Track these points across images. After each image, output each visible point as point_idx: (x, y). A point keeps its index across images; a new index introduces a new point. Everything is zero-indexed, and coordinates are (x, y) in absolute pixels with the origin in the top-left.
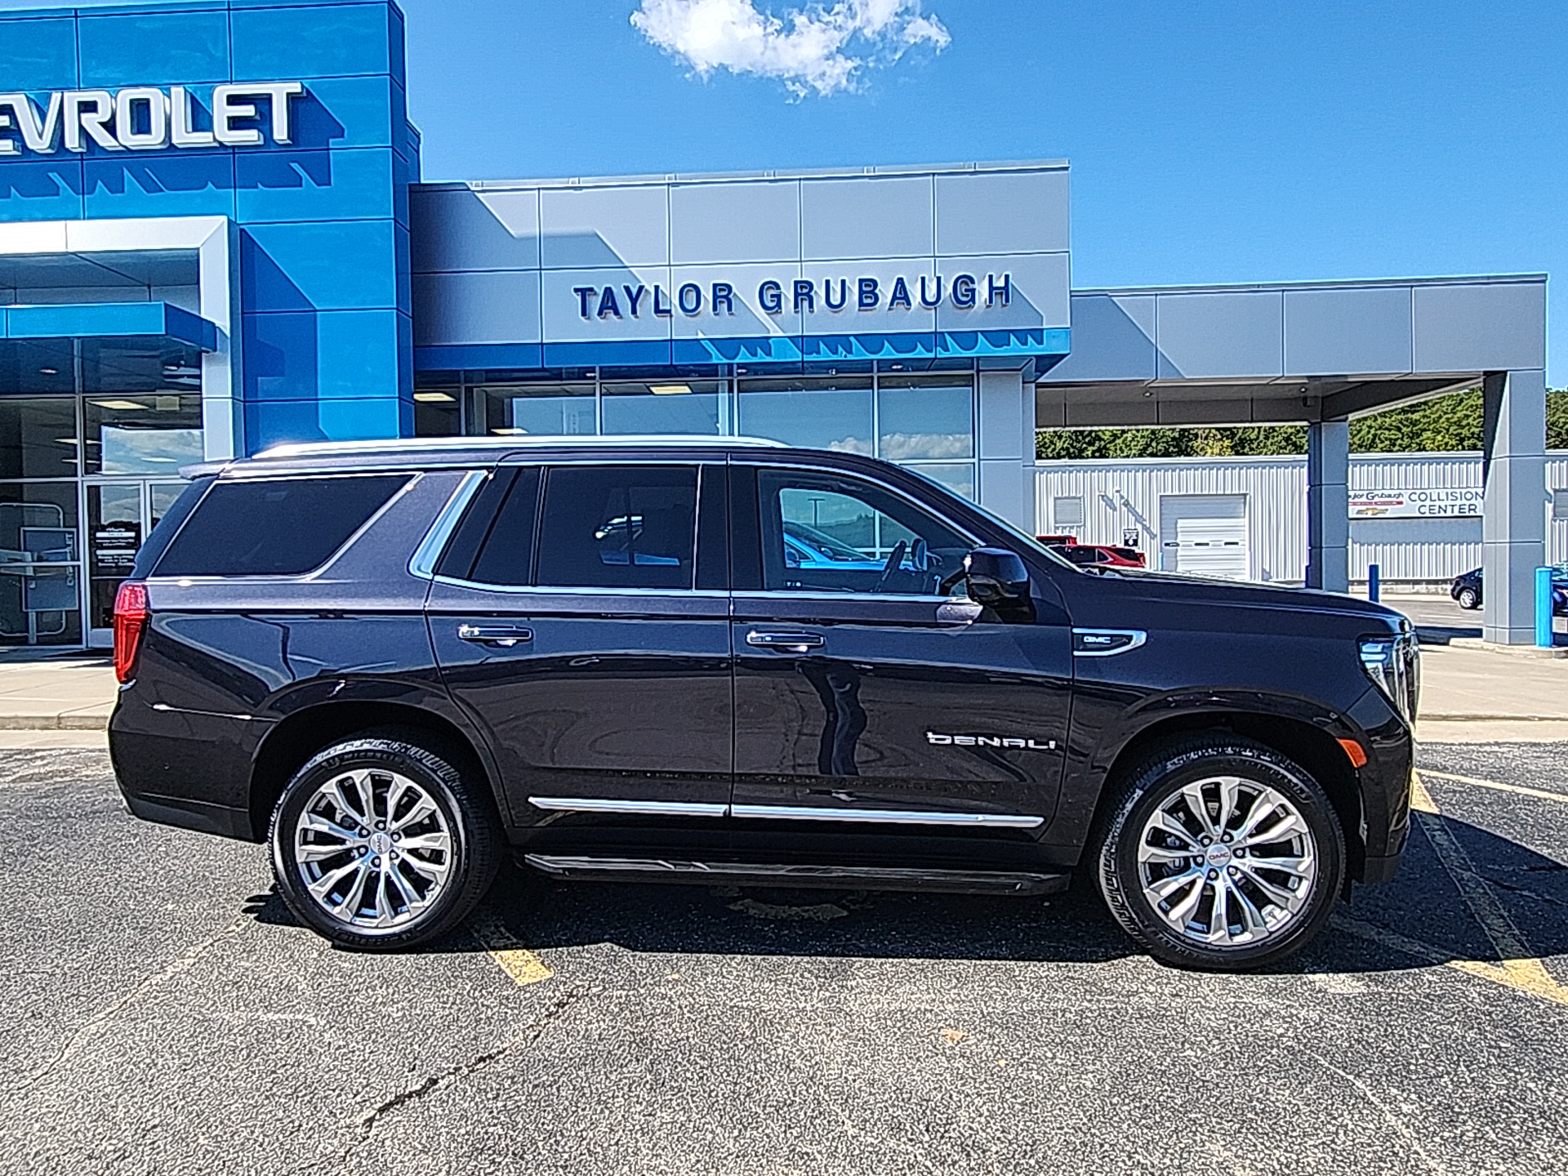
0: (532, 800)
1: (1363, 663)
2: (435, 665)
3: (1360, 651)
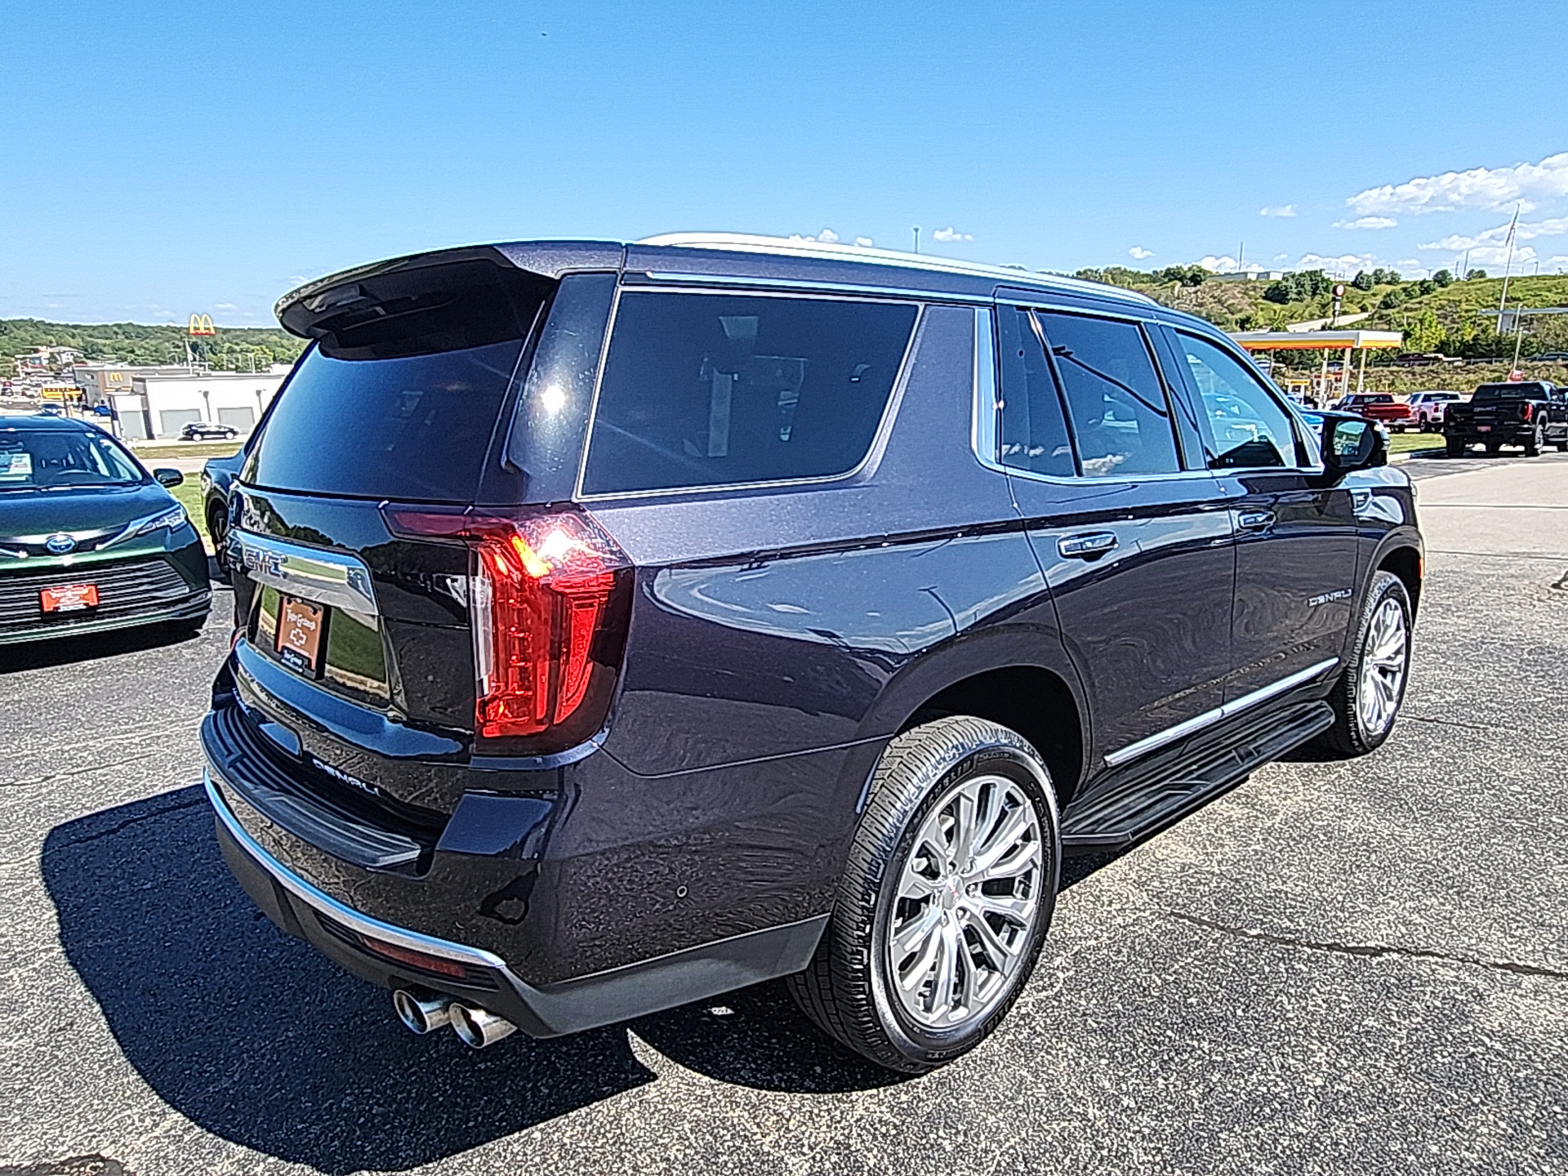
0: (1108, 758)
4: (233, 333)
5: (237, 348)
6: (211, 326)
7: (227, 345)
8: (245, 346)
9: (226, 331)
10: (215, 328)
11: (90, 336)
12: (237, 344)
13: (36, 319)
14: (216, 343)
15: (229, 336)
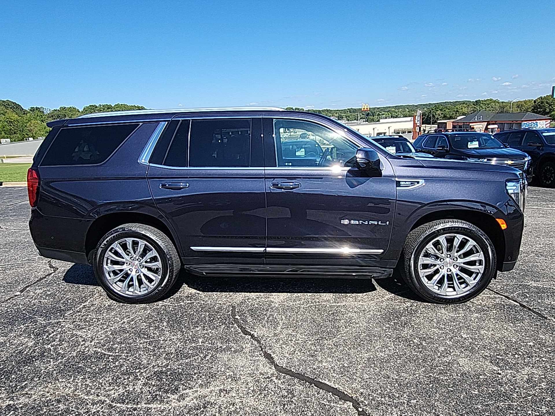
0: (192, 248)
1: (507, 190)
2: (152, 198)
3: (506, 185)
4: (381, 109)
5: (381, 114)
6: (368, 107)
7: (378, 113)
8: (383, 113)
9: (378, 108)
10: (370, 108)
11: (341, 113)
12: (381, 112)
13: (328, 109)
14: (374, 113)
15: (379, 110)
